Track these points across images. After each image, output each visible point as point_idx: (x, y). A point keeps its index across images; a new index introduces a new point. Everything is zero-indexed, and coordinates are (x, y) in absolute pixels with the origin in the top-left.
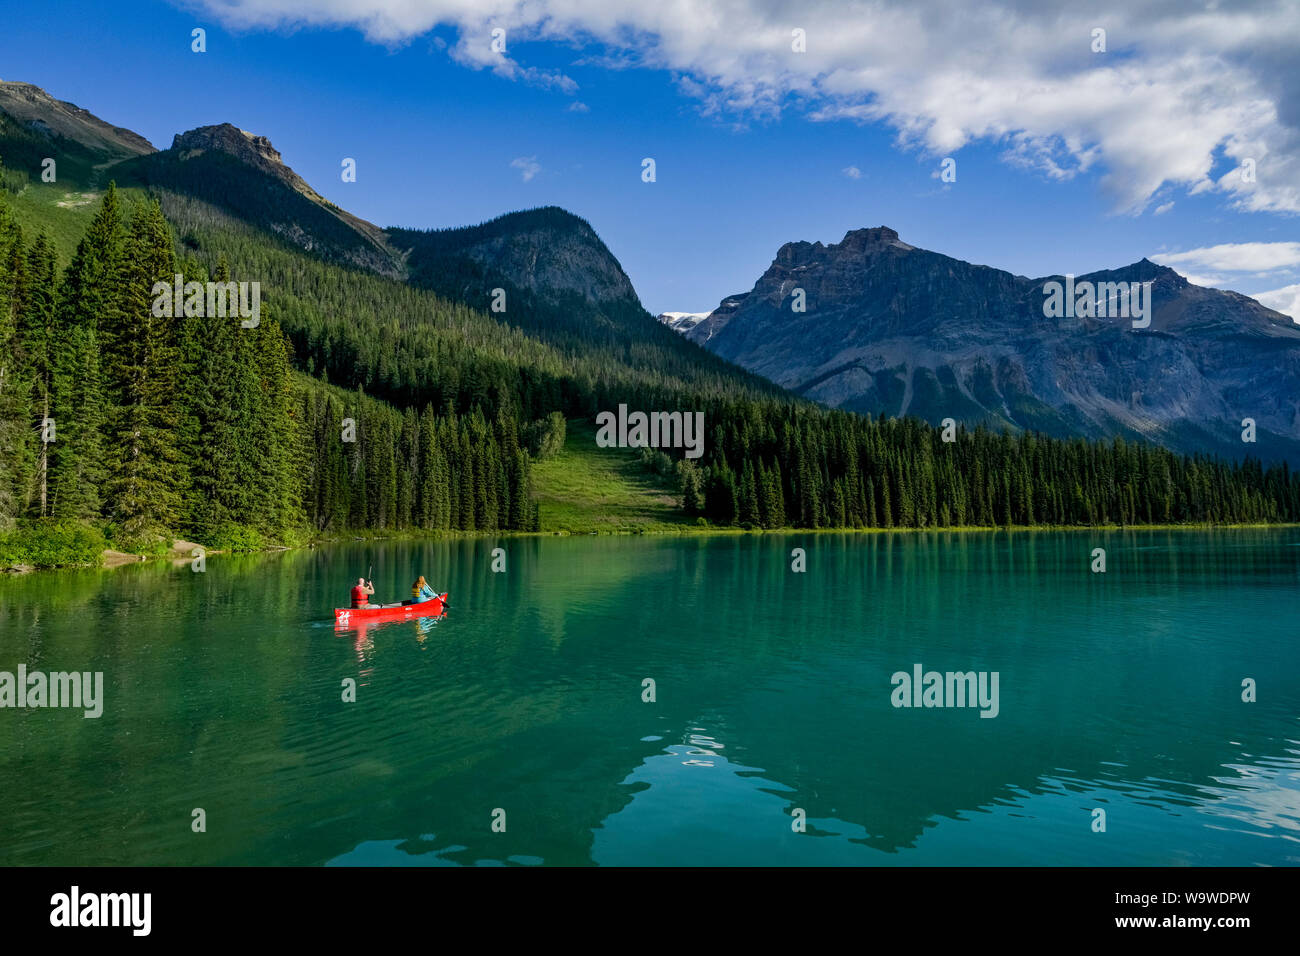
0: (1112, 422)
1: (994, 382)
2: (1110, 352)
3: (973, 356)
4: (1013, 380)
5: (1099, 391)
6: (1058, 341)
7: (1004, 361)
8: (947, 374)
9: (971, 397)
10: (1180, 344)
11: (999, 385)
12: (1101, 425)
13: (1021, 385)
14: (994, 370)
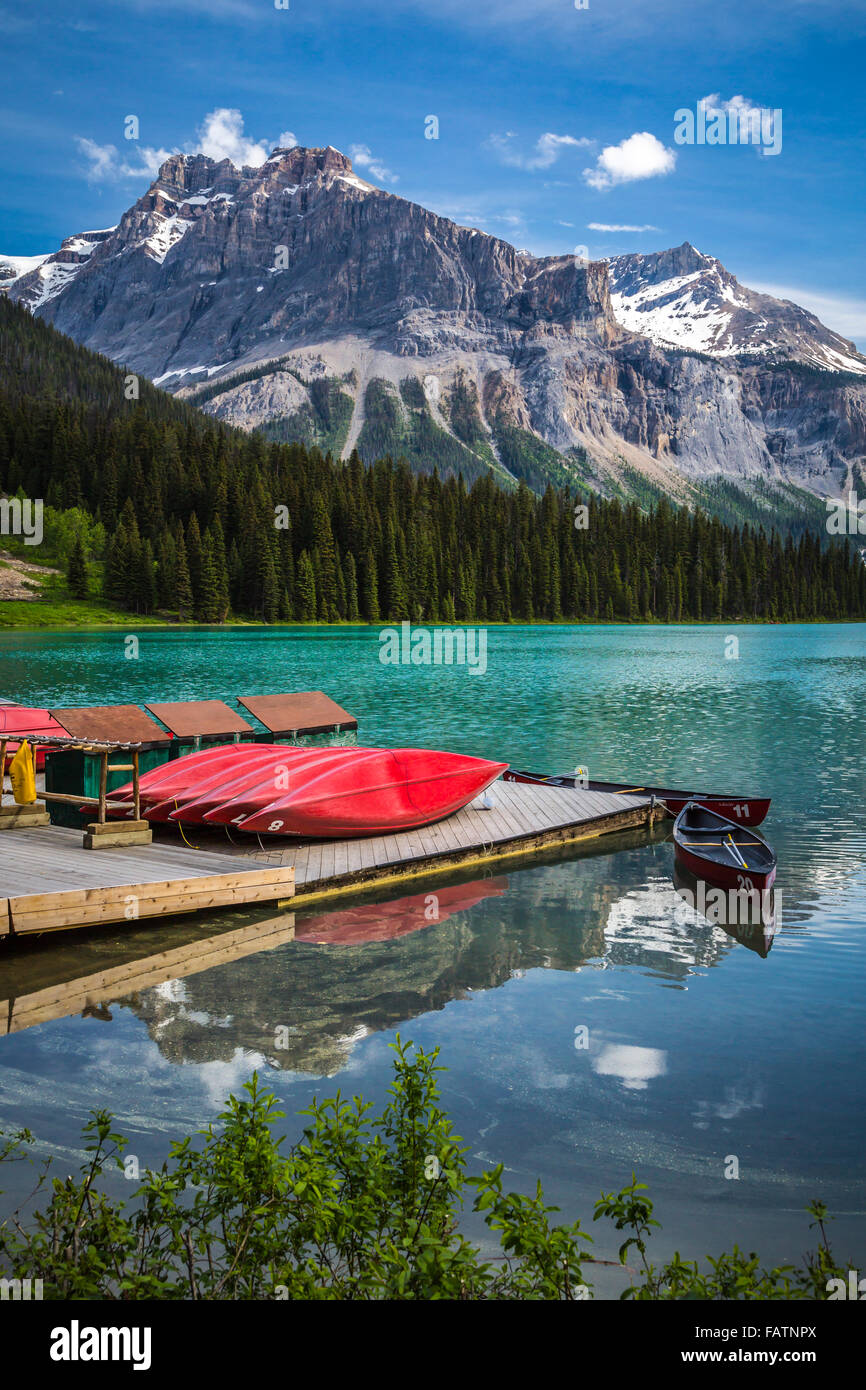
0: (632, 476)
1: (480, 408)
2: (635, 375)
3: (452, 366)
4: (505, 408)
5: (617, 429)
6: (568, 353)
7: (493, 379)
8: (414, 391)
9: (447, 430)
10: (722, 369)
11: (487, 414)
12: (617, 480)
13: (516, 414)
14: (480, 390)
